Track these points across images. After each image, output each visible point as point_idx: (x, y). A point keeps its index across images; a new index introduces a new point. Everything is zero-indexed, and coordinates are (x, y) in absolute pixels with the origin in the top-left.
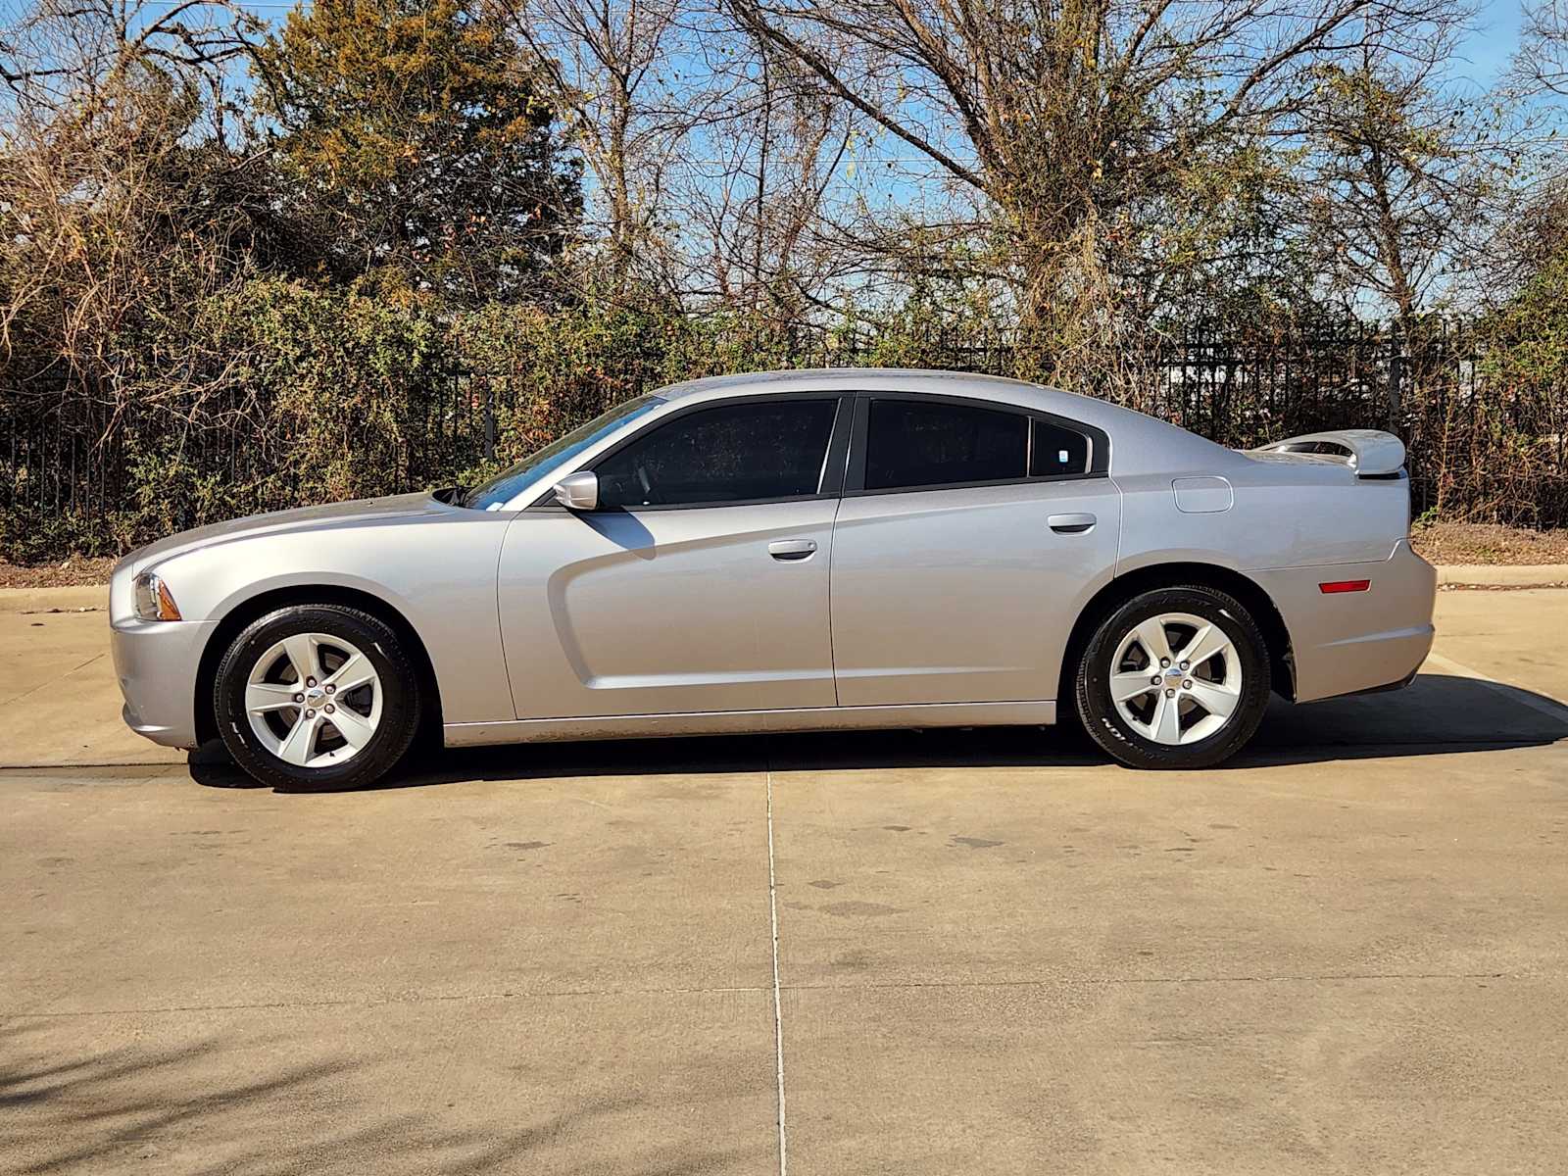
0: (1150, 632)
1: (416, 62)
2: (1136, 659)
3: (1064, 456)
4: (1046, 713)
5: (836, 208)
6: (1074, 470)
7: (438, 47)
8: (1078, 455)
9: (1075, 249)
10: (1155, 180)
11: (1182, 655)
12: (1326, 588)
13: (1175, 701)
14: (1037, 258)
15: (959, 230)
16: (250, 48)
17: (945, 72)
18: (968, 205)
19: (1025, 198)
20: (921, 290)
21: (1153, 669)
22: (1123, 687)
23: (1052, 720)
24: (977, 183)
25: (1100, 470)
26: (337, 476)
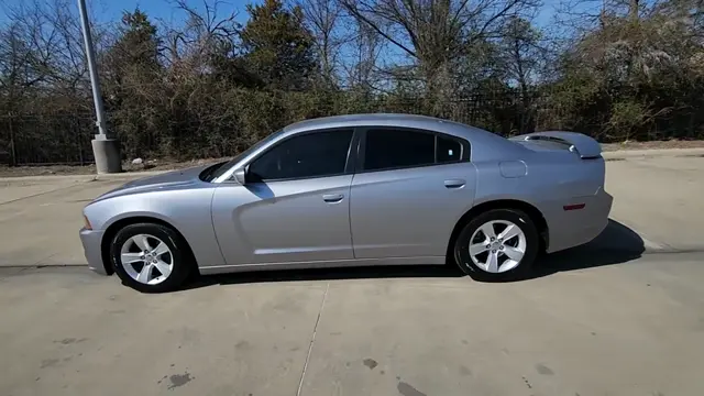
0: (487, 228)
1: (276, 32)
2: (481, 238)
3: (451, 152)
4: (442, 260)
5: (379, 64)
6: (455, 159)
7: (281, 28)
8: (456, 152)
9: (441, 70)
10: (463, 51)
11: (500, 236)
12: (566, 208)
13: (496, 254)
14: (431, 74)
15: (409, 68)
16: (238, 32)
17: (405, 24)
18: (411, 61)
19: (427, 58)
20: (400, 84)
21: (487, 242)
22: (474, 250)
23: (444, 263)
24: (413, 54)
25: (466, 159)
26: (254, 137)
